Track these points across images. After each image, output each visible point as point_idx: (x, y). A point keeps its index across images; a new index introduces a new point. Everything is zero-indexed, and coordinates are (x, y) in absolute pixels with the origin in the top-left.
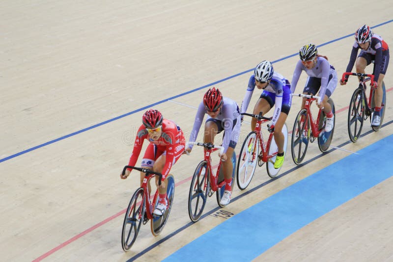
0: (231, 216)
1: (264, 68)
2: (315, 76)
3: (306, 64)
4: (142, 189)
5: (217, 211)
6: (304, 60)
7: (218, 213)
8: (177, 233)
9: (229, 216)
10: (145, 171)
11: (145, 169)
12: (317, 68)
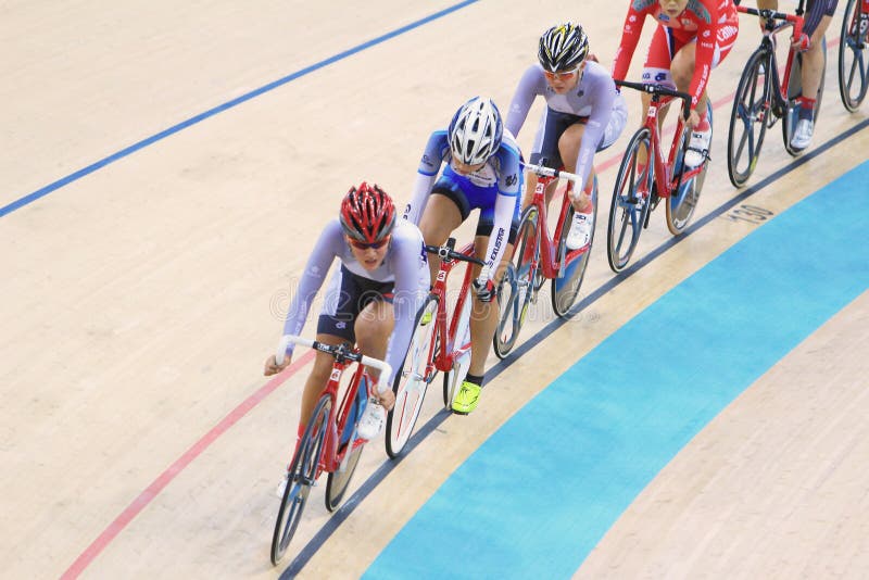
0: (769, 218)
1: (475, 128)
2: (572, 112)
3: (557, 81)
4: (647, 130)
5: (735, 208)
6: (554, 69)
7: (736, 212)
8: (648, 262)
9: (764, 218)
10: (651, 89)
11: (651, 85)
12: (581, 93)
